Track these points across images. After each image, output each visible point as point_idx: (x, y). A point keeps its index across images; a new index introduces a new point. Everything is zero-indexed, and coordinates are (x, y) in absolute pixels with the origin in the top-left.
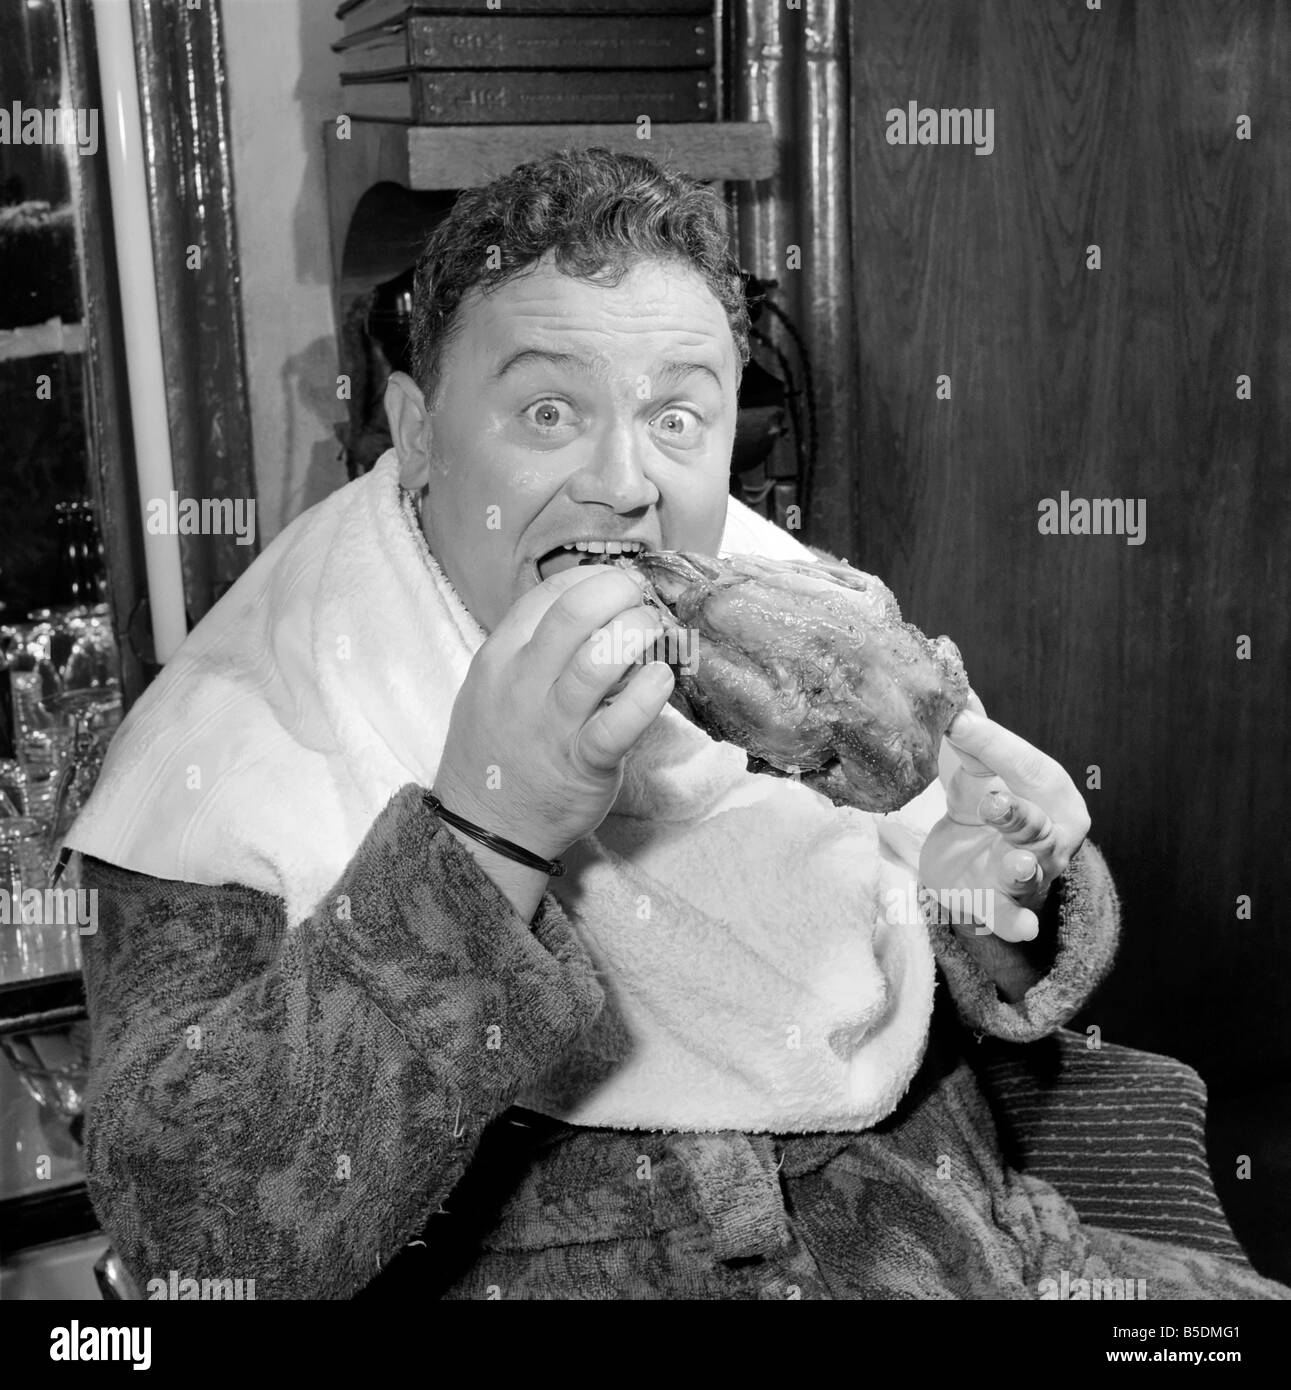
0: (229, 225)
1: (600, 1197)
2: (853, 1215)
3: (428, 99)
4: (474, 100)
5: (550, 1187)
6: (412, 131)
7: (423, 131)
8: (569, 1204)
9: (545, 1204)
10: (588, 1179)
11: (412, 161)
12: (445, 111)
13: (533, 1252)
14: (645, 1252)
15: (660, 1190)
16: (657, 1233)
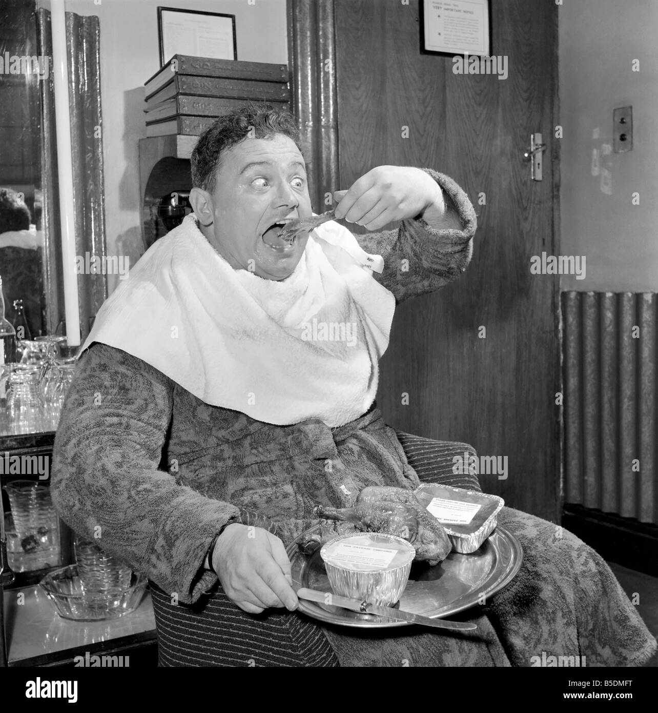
0: (101, 176)
1: (271, 446)
2: (356, 456)
3: (184, 125)
4: (201, 127)
5: (254, 444)
6: (178, 136)
7: (182, 137)
8: (260, 450)
9: (252, 449)
10: (266, 442)
11: (178, 147)
12: (191, 131)
13: (247, 466)
14: (286, 463)
15: (292, 442)
16: (291, 458)
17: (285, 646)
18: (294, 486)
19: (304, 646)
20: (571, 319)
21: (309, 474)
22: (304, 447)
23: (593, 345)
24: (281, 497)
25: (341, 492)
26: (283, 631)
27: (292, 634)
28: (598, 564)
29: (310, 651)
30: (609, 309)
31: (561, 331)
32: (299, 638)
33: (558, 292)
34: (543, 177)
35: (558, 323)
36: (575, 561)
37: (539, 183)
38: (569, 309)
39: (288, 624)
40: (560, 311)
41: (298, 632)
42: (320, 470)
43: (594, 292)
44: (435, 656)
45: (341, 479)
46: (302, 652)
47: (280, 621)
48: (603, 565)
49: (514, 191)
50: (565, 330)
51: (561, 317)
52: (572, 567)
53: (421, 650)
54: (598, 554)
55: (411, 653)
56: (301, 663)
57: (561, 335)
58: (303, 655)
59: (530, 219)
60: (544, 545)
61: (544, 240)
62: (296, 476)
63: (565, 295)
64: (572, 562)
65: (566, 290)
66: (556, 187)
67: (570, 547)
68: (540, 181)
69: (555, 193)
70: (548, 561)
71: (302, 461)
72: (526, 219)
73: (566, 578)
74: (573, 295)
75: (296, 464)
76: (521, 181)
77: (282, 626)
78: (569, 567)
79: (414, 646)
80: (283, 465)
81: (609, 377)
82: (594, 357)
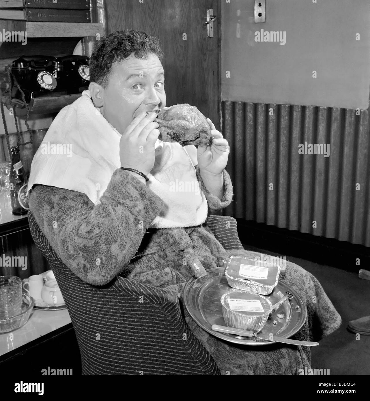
3: (29, 15)
6: (27, 23)
11: (27, 30)
12: (33, 18)
14: (162, 253)
15: (164, 241)
16: (164, 250)
17: (188, 362)
18: (170, 267)
19: (200, 361)
20: (228, 117)
21: (175, 258)
22: (171, 243)
23: (241, 132)
24: (164, 276)
25: (195, 267)
26: (188, 354)
27: (193, 355)
28: (314, 281)
29: (205, 363)
30: (250, 112)
31: (222, 123)
32: (198, 357)
33: (220, 101)
34: (214, 35)
35: (220, 118)
36: (305, 282)
37: (212, 39)
38: (226, 111)
39: (190, 350)
40: (221, 112)
41: (197, 354)
42: (181, 255)
43: (241, 102)
44: (276, 361)
45: (194, 260)
46: (200, 364)
47: (185, 349)
48: (317, 282)
49: (199, 44)
50: (224, 122)
51: (221, 115)
52: (305, 286)
53: (269, 359)
54: (313, 276)
55: (263, 360)
56: (200, 370)
57: (221, 125)
58: (200, 365)
59: (207, 60)
60: (290, 276)
61: (214, 72)
62: (168, 261)
63: (224, 103)
64: (304, 283)
65: (224, 100)
66: (219, 40)
67: (302, 275)
68: (212, 38)
69: (219, 44)
70: (293, 284)
71: (170, 251)
72: (205, 60)
73: (302, 292)
74: (228, 103)
75: (167, 253)
76: (203, 37)
77: (187, 351)
78: (303, 286)
79: (265, 356)
80: (160, 255)
81: (250, 149)
82: (241, 138)
